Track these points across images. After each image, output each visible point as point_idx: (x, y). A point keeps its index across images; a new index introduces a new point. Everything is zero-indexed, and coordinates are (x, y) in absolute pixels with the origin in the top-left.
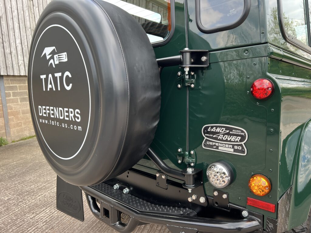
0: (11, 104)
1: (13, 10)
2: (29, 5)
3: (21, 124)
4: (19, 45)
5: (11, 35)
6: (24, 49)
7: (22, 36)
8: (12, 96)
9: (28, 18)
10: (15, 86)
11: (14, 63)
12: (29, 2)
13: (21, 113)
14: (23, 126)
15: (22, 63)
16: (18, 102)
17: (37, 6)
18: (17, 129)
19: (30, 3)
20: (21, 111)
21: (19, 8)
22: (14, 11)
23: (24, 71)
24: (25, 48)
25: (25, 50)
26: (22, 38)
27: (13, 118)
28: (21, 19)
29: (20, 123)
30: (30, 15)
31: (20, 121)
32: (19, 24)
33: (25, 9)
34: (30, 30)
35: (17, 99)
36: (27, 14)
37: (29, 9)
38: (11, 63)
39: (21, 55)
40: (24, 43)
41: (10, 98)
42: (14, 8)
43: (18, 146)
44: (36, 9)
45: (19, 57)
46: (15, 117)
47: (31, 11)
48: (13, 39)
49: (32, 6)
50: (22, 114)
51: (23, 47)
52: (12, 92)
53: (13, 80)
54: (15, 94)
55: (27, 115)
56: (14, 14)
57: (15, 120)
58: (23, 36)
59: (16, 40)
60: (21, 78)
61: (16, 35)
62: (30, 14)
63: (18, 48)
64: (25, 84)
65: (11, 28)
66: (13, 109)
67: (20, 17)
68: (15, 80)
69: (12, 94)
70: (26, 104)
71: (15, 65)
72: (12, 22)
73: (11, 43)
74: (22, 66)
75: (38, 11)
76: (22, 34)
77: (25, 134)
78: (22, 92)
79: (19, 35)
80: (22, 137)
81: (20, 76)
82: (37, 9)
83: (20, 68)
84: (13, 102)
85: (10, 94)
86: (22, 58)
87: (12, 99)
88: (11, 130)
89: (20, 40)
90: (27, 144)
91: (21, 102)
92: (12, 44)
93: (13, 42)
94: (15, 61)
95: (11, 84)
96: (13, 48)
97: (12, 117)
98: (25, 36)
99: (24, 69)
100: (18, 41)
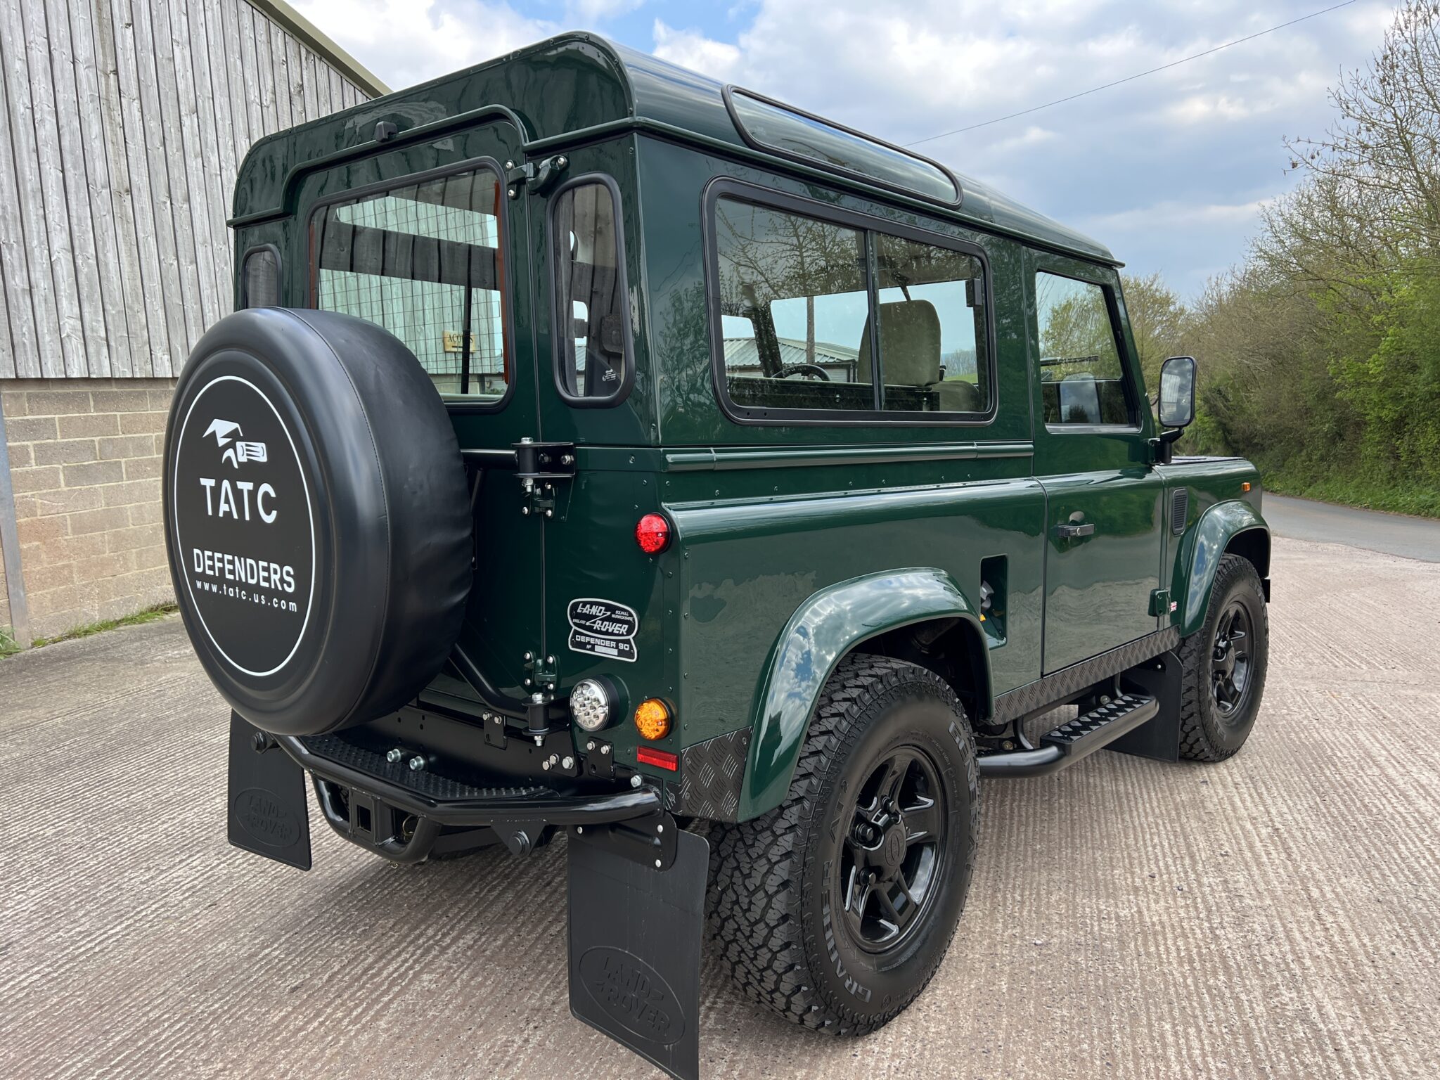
0: (29, 494)
1: (37, 116)
2: (103, 94)
3: (71, 572)
4: (61, 255)
5: (33, 218)
6: (84, 270)
7: (74, 221)
8: (33, 462)
9: (97, 144)
10: (46, 420)
11: (44, 328)
12: (103, 80)
13: (69, 530)
14: (78, 581)
15: (74, 329)
16: (57, 484)
17: (135, 93)
18: (55, 592)
19: (107, 84)
20: (69, 522)
21: (61, 108)
22: (42, 120)
23: (83, 360)
24: (89, 266)
25: (86, 275)
26: (75, 228)
27: (38, 547)
28: (72, 153)
29: (64, 566)
30: (108, 133)
31: (66, 562)
32: (63, 171)
33: (88, 108)
34: (106, 192)
35: (56, 472)
36: (96, 129)
37: (104, 108)
38: (29, 328)
39: (70, 297)
40: (83, 249)
41: (27, 468)
42: (41, 110)
43: (59, 660)
44: (129, 105)
45: (64, 303)
46: (45, 543)
47: (110, 115)
48: (39, 232)
49: (114, 96)
50: (75, 531)
51: (79, 262)
52: (35, 446)
53: (37, 396)
54: (44, 454)
55: (92, 538)
56: (42, 133)
57: (43, 556)
58: (79, 219)
59: (52, 235)
60: (71, 390)
61: (50, 217)
62: (107, 127)
63: (57, 268)
64: (85, 411)
65: (33, 191)
66: (39, 512)
67: (65, 143)
68: (47, 397)
69: (33, 455)
70: (88, 490)
71: (47, 338)
72: (35, 165)
73: (33, 250)
74: (74, 341)
75: (138, 114)
76: (73, 213)
77: (86, 614)
78: (73, 444)
79: (61, 217)
80: (72, 627)
81: (68, 381)
82: (136, 104)
83: (68, 347)
84: (36, 486)
85: (28, 453)
86: (76, 310)
87: (34, 473)
88: (32, 595)
89: (65, 235)
90: (94, 651)
91: (67, 485)
92: (37, 252)
93: (41, 243)
94: (45, 324)
95: (32, 413)
96: (38, 268)
97: (37, 543)
98: (86, 218)
99: (81, 351)
100: (60, 241)
